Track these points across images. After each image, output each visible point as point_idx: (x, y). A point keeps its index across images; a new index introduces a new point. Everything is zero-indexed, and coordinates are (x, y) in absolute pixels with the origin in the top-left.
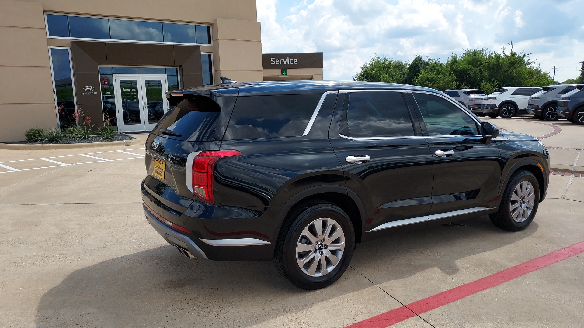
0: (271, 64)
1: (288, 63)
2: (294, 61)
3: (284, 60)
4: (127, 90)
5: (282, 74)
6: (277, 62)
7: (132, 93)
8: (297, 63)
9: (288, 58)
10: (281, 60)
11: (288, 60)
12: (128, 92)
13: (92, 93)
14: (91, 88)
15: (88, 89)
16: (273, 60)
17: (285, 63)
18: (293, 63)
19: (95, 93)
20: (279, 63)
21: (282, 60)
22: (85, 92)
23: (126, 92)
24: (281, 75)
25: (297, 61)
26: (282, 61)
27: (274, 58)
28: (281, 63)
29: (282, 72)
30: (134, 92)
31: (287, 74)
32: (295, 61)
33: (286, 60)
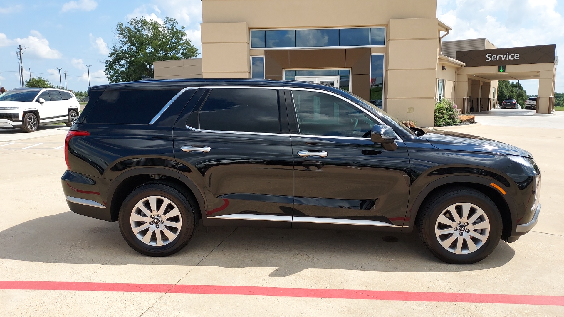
0: (486, 61)
1: (507, 59)
2: (515, 56)
3: (502, 56)
5: (499, 72)
6: (494, 58)
8: (518, 59)
9: (508, 53)
10: (498, 56)
11: (508, 55)
16: (488, 56)
17: (503, 59)
18: (513, 59)
20: (496, 59)
21: (500, 55)
24: (497, 72)
25: (519, 56)
26: (500, 58)
27: (490, 54)
28: (498, 60)
29: (499, 68)
31: (504, 71)
32: (517, 56)
33: (505, 55)
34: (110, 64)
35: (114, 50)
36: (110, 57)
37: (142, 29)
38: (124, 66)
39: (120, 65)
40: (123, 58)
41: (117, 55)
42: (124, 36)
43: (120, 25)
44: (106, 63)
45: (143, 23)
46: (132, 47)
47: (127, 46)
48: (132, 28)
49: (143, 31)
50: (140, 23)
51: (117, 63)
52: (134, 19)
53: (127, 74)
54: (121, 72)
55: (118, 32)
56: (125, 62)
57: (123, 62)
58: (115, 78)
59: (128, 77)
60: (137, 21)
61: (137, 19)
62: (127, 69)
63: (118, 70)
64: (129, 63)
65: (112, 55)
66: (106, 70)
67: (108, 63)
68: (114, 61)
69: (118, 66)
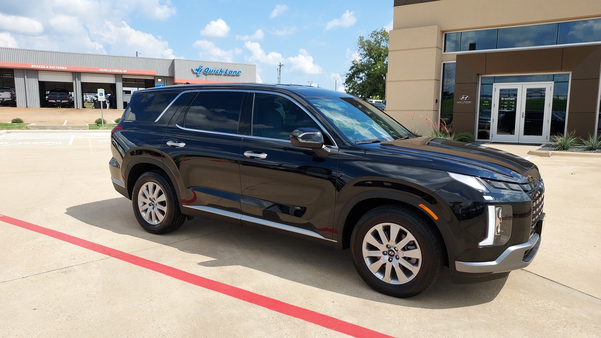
4: (505, 99)
7: (511, 102)
12: (507, 101)
13: (467, 102)
14: (467, 97)
15: (463, 98)
19: (469, 102)
22: (461, 101)
23: (504, 101)
30: (512, 101)
34: (350, 76)
35: (354, 64)
36: (350, 70)
37: (381, 41)
38: (362, 79)
39: (358, 78)
40: (362, 71)
41: (356, 68)
42: (364, 49)
43: (361, 38)
44: (346, 76)
45: (383, 35)
46: (371, 59)
47: (366, 59)
48: (372, 40)
49: (382, 42)
50: (380, 35)
51: (356, 76)
52: (375, 32)
53: (363, 86)
54: (358, 84)
55: (359, 46)
56: (364, 74)
57: (361, 75)
58: (352, 90)
59: (364, 89)
60: (378, 33)
61: (378, 31)
62: (364, 81)
63: (356, 82)
64: (367, 75)
65: (353, 67)
66: (345, 83)
67: (348, 76)
68: (354, 74)
69: (356, 79)
